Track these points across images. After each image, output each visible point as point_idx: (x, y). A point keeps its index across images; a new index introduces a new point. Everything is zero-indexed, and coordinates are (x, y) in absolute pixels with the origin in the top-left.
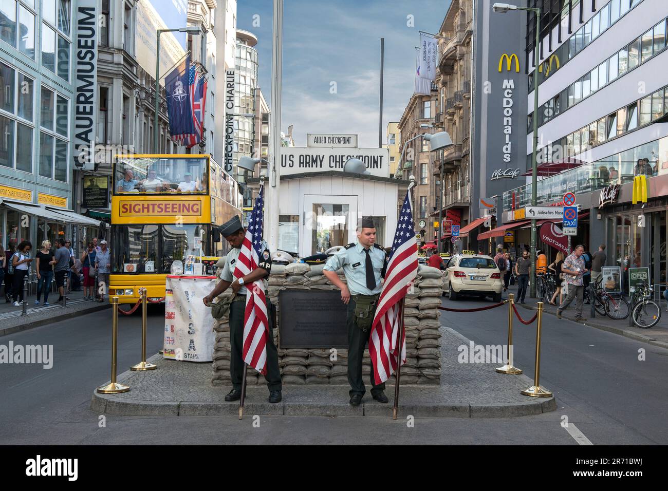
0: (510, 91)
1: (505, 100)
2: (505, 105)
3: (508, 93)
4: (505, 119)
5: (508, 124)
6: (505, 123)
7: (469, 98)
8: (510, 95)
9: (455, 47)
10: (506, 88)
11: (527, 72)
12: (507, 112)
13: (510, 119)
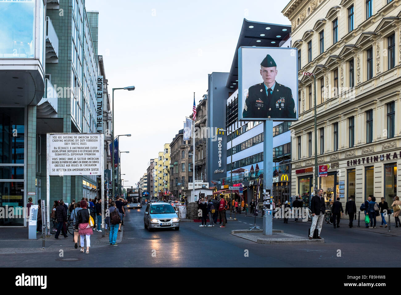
0: (221, 142)
1: (219, 145)
2: (219, 147)
3: (220, 142)
4: (219, 152)
5: (220, 153)
6: (219, 153)
7: (205, 143)
8: (221, 143)
9: (200, 123)
10: (219, 141)
11: (226, 135)
12: (220, 149)
13: (221, 151)
